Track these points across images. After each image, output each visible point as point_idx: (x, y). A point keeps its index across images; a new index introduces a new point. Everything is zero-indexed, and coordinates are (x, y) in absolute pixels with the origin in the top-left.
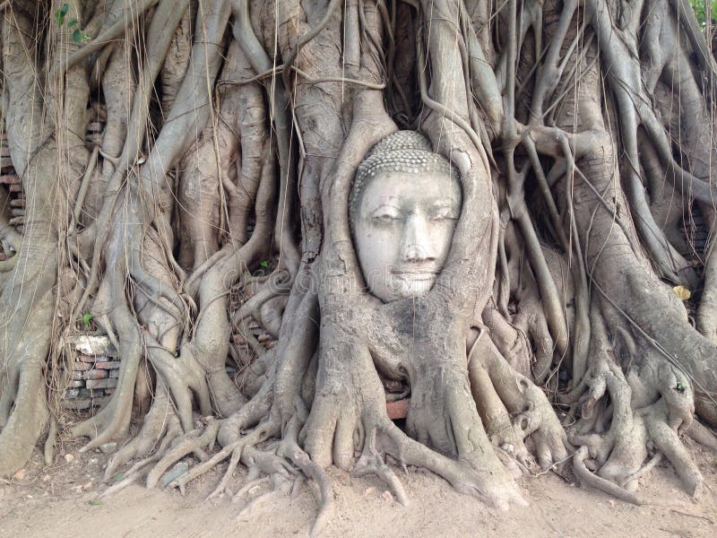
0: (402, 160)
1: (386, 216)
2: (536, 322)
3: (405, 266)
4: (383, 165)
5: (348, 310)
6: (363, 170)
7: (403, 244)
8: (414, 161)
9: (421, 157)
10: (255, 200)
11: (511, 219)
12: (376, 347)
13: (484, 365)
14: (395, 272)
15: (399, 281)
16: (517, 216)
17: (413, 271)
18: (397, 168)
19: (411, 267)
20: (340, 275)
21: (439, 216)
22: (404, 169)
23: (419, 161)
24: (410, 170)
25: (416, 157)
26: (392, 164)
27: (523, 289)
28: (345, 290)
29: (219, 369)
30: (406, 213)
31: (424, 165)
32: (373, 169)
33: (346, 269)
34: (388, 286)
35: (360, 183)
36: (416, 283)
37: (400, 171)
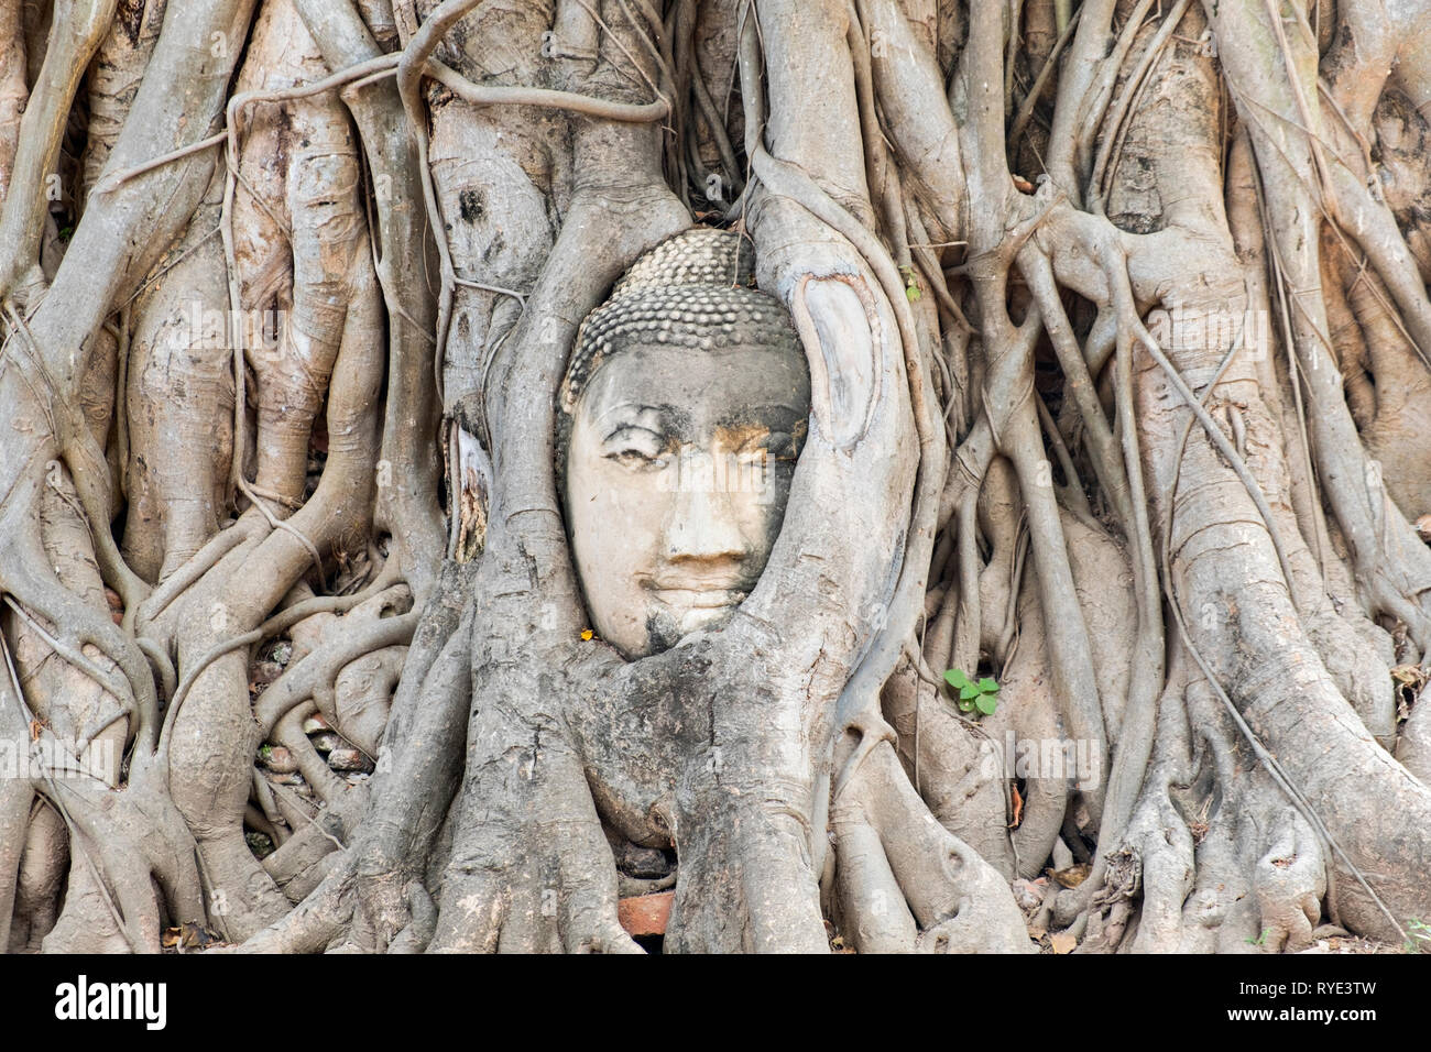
0: (677, 315)
1: (634, 453)
3: (674, 570)
6: (588, 336)
7: (671, 519)
8: (703, 318)
9: (723, 308)
10: (326, 395)
11: (996, 453)
12: (601, 764)
13: (871, 816)
14: (649, 586)
15: (656, 608)
17: (692, 583)
18: (662, 336)
19: (687, 576)
22: (677, 338)
23: (716, 317)
24: (692, 342)
25: (711, 308)
26: (652, 325)
29: (226, 829)
31: (728, 327)
32: (610, 334)
33: (538, 578)
34: (635, 620)
35: (578, 365)
36: (695, 612)
37: (668, 343)
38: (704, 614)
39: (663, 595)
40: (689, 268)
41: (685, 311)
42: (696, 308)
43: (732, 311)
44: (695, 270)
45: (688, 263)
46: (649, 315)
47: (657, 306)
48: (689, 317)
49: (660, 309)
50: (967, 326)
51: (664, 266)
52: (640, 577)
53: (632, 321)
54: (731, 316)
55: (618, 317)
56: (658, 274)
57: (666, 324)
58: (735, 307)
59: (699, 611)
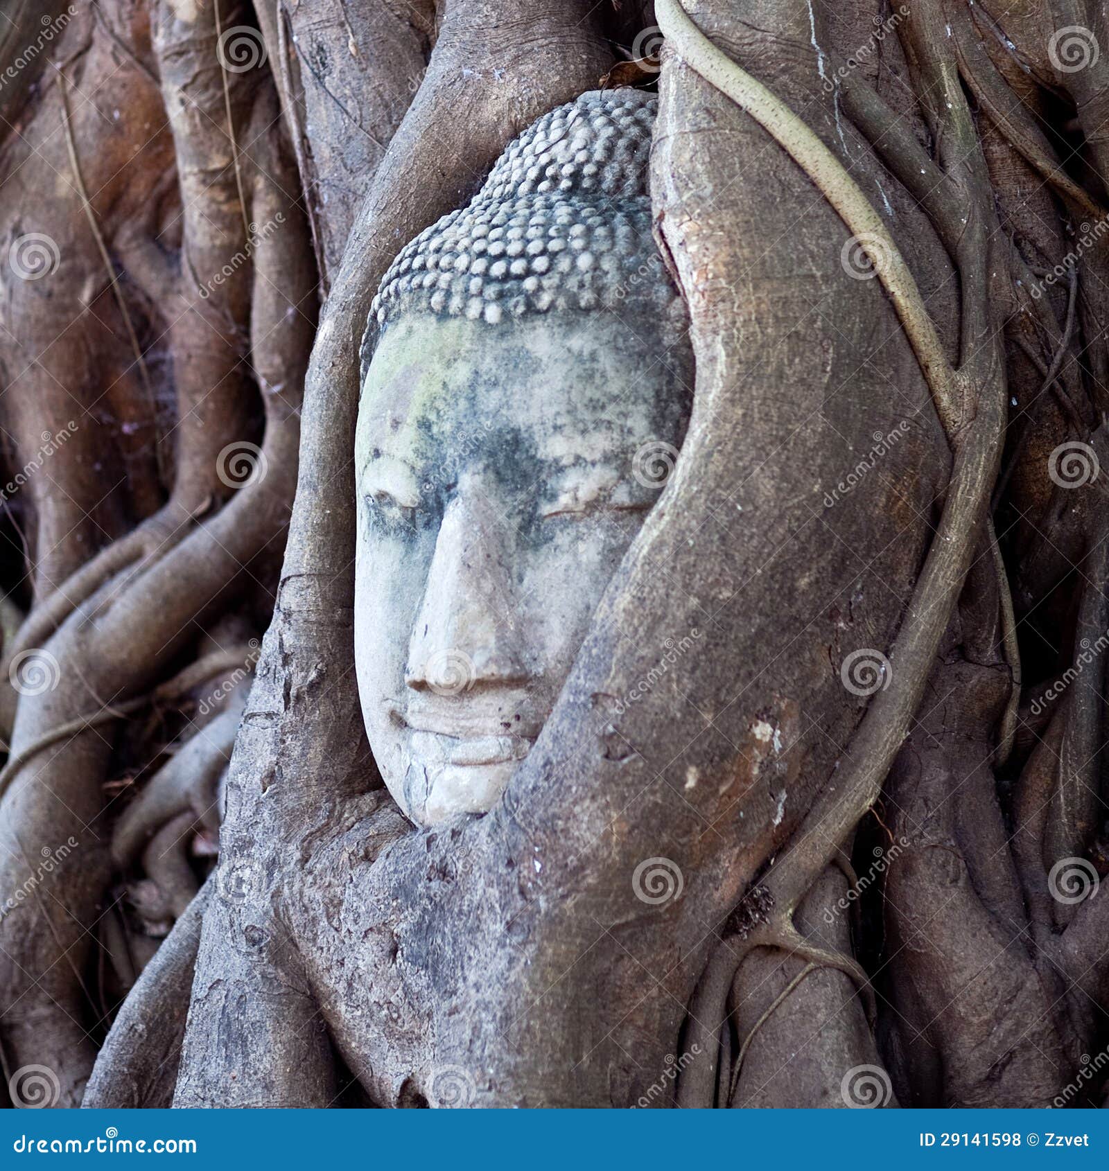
1: (384, 497)
3: (418, 702)
8: (500, 268)
12: (342, 1007)
14: (398, 721)
15: (409, 760)
19: (437, 711)
20: (269, 715)
21: (564, 500)
22: (455, 302)
24: (473, 310)
30: (442, 490)
33: (293, 692)
36: (451, 773)
37: (443, 315)
38: (466, 775)
40: (543, 169)
52: (389, 705)
59: (458, 771)
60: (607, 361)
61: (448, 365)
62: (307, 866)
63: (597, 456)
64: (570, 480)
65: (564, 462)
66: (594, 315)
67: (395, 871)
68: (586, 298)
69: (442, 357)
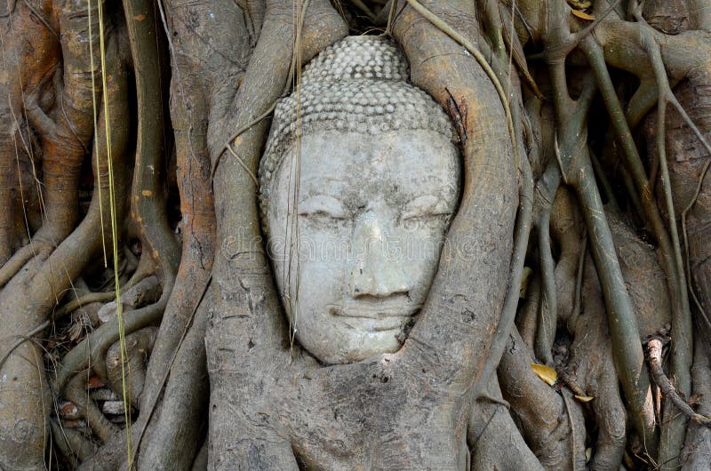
0: (350, 107)
1: (321, 213)
2: (600, 378)
3: (355, 304)
4: (315, 116)
5: (255, 380)
8: (370, 110)
9: (384, 101)
11: (562, 183)
12: (306, 445)
14: (337, 313)
15: (344, 331)
16: (573, 180)
17: (368, 314)
18: (340, 124)
19: (364, 307)
20: (242, 317)
22: (352, 125)
24: (363, 128)
25: (375, 101)
26: (332, 115)
27: (582, 313)
28: (251, 344)
30: (355, 209)
31: (389, 117)
32: (299, 121)
33: (254, 305)
34: (326, 337)
35: (276, 143)
36: (372, 335)
37: (345, 129)
38: (381, 335)
39: (349, 321)
41: (357, 104)
42: (364, 101)
43: (389, 103)
44: (358, 69)
45: (354, 64)
46: (330, 107)
47: (335, 100)
48: (359, 109)
49: (337, 103)
50: (541, 95)
51: (335, 66)
52: (330, 306)
53: (316, 112)
54: (390, 108)
55: (305, 108)
56: (330, 72)
57: (342, 115)
58: (394, 100)
59: (377, 334)
60: (429, 150)
61: (354, 154)
62: (279, 382)
63: (430, 192)
64: (418, 202)
65: (416, 195)
66: (418, 130)
67: (337, 381)
68: (416, 123)
69: (350, 150)
